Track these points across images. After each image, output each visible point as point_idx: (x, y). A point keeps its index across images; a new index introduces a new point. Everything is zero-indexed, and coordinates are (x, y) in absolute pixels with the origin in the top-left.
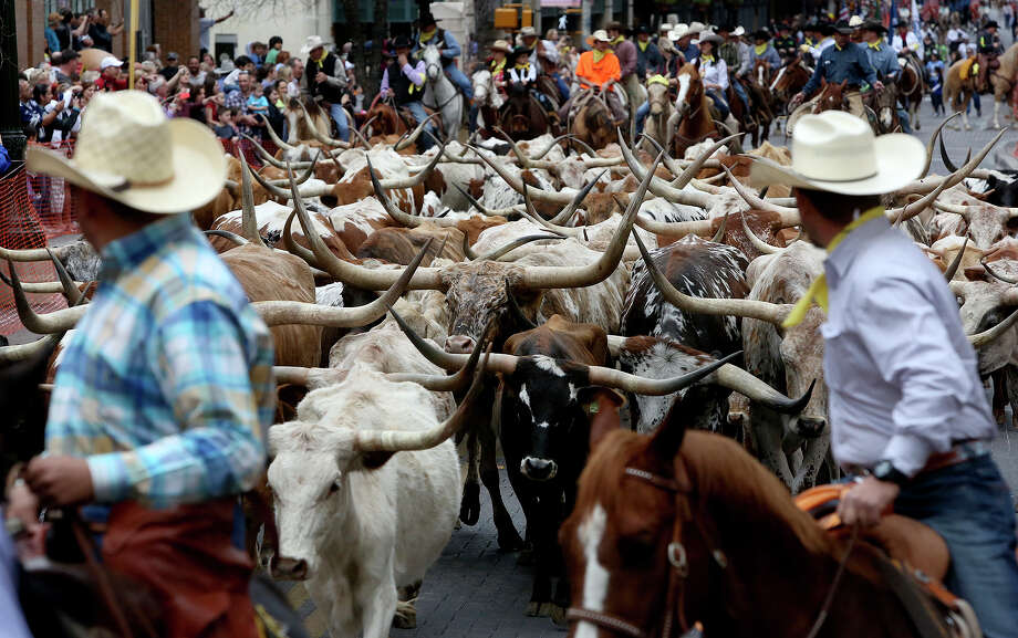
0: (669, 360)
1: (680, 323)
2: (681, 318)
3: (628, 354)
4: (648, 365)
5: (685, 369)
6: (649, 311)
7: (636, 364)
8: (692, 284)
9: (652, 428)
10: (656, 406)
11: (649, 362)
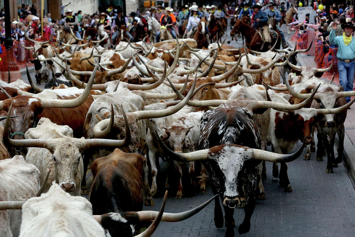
0: (232, 152)
1: (234, 138)
2: (235, 136)
3: (213, 154)
4: (224, 156)
5: (240, 154)
6: (220, 132)
7: (218, 158)
8: (239, 122)
9: (233, 182)
10: (232, 173)
11: (224, 154)
